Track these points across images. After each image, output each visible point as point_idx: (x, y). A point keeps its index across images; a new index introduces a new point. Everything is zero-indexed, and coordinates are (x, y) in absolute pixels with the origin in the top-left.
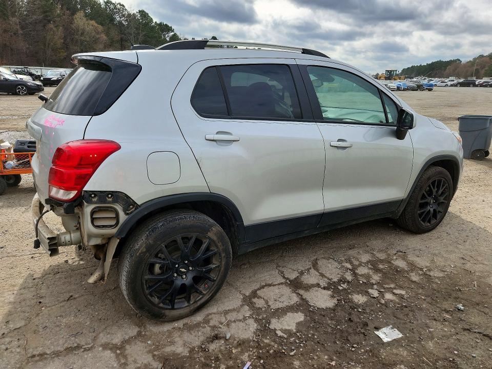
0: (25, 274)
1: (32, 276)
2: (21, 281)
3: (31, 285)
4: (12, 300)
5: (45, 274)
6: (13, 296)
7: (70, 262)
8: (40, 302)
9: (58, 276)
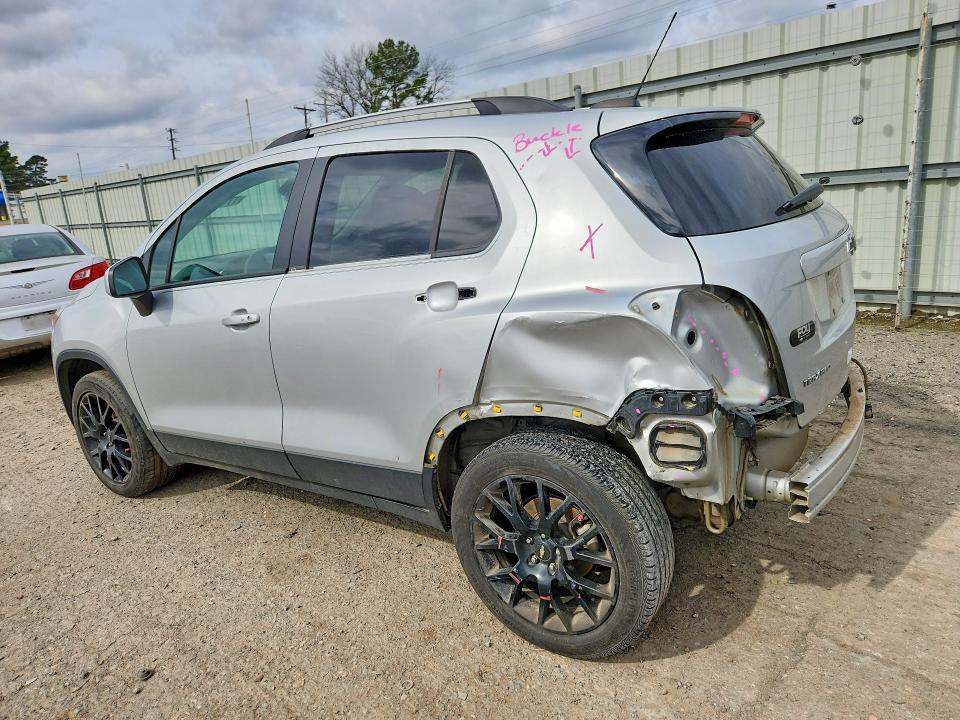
0: (887, 593)
1: (873, 583)
2: (899, 580)
3: (880, 563)
4: (919, 552)
5: (847, 574)
6: (917, 557)
7: (785, 577)
8: (872, 528)
9: (825, 556)
